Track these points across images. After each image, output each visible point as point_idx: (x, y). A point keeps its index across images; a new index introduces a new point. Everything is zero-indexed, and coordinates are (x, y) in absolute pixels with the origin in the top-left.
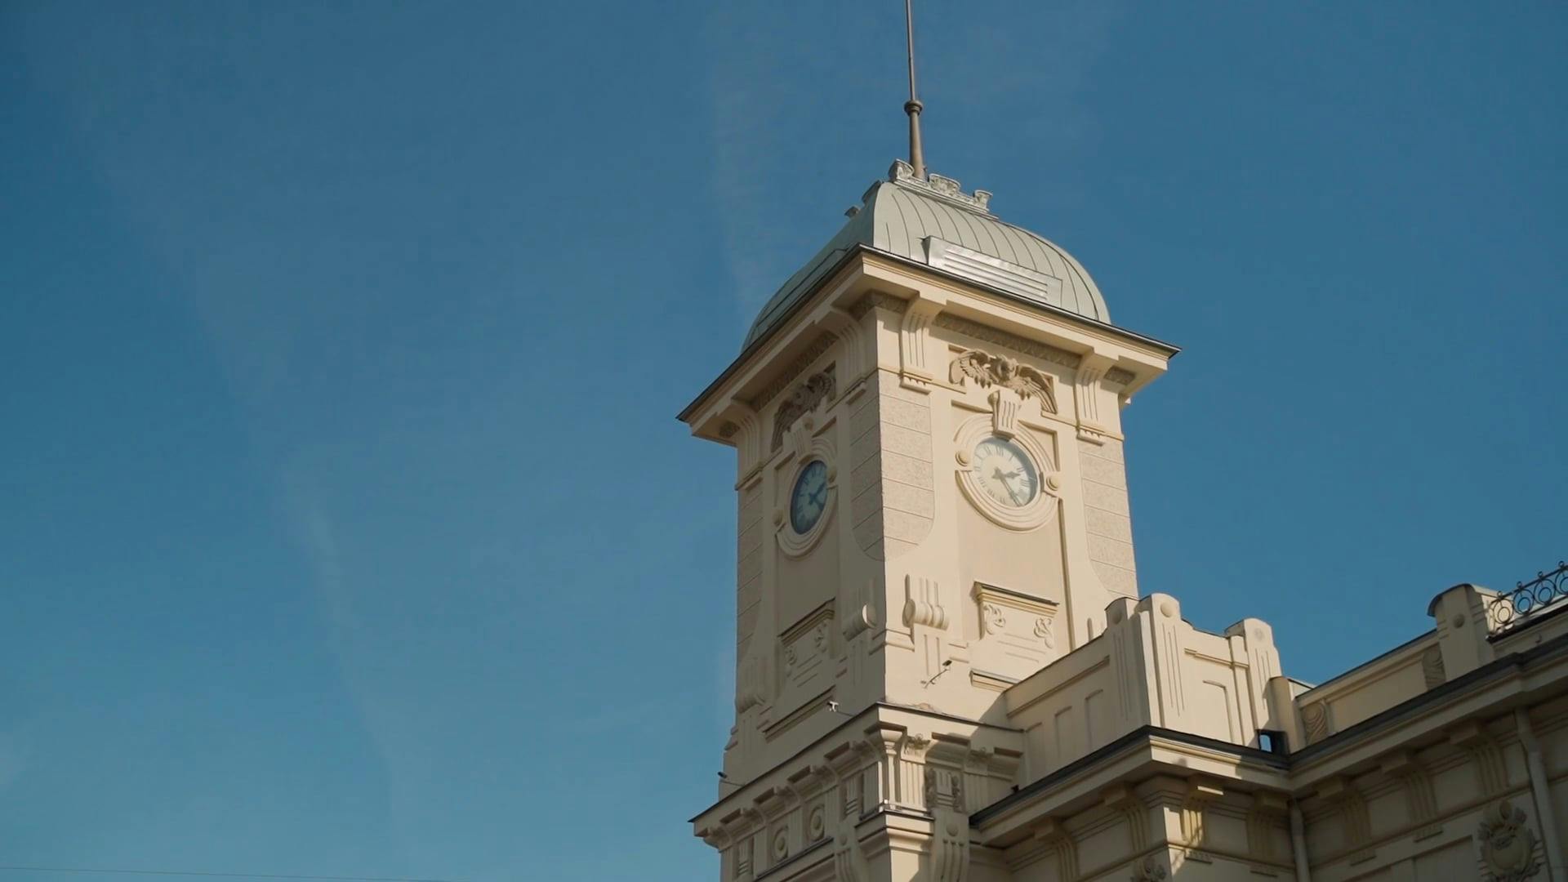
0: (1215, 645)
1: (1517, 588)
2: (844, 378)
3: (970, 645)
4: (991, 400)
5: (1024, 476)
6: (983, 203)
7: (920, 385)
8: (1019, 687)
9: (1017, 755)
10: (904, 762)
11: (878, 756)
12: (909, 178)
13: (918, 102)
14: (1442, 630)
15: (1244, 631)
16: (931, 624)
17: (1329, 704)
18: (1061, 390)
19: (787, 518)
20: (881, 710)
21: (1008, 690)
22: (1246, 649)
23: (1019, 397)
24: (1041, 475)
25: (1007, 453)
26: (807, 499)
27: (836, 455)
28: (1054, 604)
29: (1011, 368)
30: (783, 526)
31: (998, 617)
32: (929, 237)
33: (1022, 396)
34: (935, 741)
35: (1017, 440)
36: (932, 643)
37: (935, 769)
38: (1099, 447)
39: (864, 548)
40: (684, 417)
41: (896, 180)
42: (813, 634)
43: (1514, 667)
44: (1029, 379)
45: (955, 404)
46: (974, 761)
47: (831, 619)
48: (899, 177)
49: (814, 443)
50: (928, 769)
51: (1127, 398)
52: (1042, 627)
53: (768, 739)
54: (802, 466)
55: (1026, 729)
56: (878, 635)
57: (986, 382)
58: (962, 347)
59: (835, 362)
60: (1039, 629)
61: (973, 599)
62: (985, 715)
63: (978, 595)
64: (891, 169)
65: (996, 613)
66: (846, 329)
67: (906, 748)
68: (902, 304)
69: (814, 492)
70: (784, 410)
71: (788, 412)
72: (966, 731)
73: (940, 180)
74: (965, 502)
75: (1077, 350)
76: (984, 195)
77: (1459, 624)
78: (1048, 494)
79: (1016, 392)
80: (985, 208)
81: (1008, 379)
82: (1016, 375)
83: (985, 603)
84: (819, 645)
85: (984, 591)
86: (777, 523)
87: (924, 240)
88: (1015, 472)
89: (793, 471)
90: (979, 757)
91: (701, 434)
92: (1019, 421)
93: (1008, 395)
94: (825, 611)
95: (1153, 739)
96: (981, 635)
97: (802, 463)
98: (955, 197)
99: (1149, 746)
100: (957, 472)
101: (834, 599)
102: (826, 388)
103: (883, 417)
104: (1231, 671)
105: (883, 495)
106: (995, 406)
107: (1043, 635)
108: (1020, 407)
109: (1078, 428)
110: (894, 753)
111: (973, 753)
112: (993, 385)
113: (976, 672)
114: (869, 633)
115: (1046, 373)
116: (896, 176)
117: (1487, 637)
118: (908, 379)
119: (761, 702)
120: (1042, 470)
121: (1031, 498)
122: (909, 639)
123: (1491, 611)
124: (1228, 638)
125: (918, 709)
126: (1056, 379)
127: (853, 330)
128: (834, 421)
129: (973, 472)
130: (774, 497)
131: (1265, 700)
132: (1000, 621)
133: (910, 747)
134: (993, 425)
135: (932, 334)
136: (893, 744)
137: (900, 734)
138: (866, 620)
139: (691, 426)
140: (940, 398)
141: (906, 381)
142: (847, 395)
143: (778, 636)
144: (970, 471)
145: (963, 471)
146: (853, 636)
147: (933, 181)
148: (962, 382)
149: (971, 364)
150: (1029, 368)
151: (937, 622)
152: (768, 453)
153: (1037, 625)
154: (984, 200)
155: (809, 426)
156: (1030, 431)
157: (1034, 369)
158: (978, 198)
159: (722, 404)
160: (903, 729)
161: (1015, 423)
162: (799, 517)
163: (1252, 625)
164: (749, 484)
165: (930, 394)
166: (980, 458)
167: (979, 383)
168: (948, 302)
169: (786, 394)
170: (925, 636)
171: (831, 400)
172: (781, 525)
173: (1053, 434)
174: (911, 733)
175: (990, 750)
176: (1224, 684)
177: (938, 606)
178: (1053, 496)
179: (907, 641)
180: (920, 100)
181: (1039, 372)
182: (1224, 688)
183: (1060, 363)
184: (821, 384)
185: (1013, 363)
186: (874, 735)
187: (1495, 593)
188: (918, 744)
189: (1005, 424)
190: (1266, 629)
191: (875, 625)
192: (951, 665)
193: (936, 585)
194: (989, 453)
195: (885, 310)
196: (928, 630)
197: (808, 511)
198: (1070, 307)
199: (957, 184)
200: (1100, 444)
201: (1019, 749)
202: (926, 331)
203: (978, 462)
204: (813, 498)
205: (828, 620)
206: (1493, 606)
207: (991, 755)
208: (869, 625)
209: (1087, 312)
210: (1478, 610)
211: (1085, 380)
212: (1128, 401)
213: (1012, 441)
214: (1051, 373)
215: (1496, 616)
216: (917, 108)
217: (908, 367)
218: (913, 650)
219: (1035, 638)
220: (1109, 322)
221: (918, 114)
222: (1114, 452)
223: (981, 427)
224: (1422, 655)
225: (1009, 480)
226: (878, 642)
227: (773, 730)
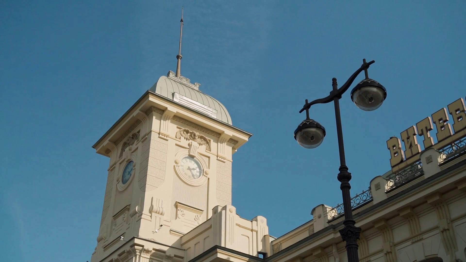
0: (247, 223)
1: (337, 206)
2: (142, 134)
3: (171, 221)
4: (189, 145)
5: (198, 170)
6: (197, 87)
7: (165, 138)
8: (186, 235)
9: (182, 258)
10: (142, 257)
11: (134, 255)
12: (173, 77)
13: (181, 56)
14: (315, 219)
15: (257, 220)
16: (159, 213)
17: (281, 244)
18: (213, 144)
19: (121, 180)
20: (136, 239)
21: (182, 237)
22: (257, 226)
23: (199, 145)
24: (203, 170)
25: (193, 162)
26: (127, 173)
27: (137, 159)
28: (202, 211)
29: (196, 135)
30: (119, 182)
31: (182, 213)
32: (174, 93)
33: (200, 145)
34: (154, 251)
35: (196, 158)
36: (158, 219)
37: (153, 261)
38: (224, 163)
39: (140, 188)
40: (94, 147)
41: (169, 77)
42: (122, 216)
43: (332, 229)
44: (203, 140)
45: (176, 145)
46: (167, 258)
47: (129, 211)
48: (170, 76)
49: (131, 155)
50: (151, 260)
51: (236, 149)
52: (197, 218)
53: (104, 250)
54: (127, 162)
55: (186, 249)
56: (140, 216)
57: (188, 139)
58: (181, 127)
59: (140, 130)
60: (196, 218)
61: (175, 207)
62: (174, 244)
63: (177, 206)
64: (168, 73)
65: (182, 212)
66: (144, 119)
67: (143, 252)
68: (162, 111)
69: (130, 171)
70: (124, 145)
71: (125, 145)
72: (165, 249)
73: (183, 78)
74: (176, 176)
75: (220, 132)
76: (198, 85)
77: (320, 217)
78: (205, 176)
79: (198, 143)
80: (198, 88)
81: (196, 139)
82: (198, 138)
83: (178, 208)
84: (123, 220)
85: (179, 204)
86: (118, 181)
87: (173, 93)
88: (195, 168)
89: (124, 164)
90: (169, 257)
91: (98, 152)
92: (198, 152)
93: (195, 144)
94: (127, 208)
95: (218, 250)
96: (176, 218)
97: (127, 161)
98: (188, 84)
99: (217, 252)
100: (174, 166)
101: (130, 205)
102: (137, 138)
103: (151, 146)
104: (252, 232)
105: (148, 171)
106: (190, 147)
107: (197, 220)
108: (198, 148)
109: (217, 157)
110: (139, 254)
111: (167, 256)
112: (190, 140)
113: (172, 230)
114: (138, 215)
115: (208, 138)
116: (169, 75)
117: (327, 221)
118: (161, 135)
119: (104, 239)
120: (204, 168)
121: (199, 176)
122: (150, 217)
123: (329, 213)
124: (252, 222)
125: (150, 240)
126: (212, 141)
127: (146, 118)
128: (137, 148)
129: (180, 167)
130: (118, 172)
131: (262, 242)
132: (183, 214)
133: (144, 252)
134: (189, 153)
135: (171, 122)
136: (139, 251)
137: (142, 248)
138: (137, 211)
139: (96, 150)
140: (172, 143)
141: (161, 136)
142: (142, 139)
143: (112, 217)
144: (179, 166)
145: (177, 166)
146: (133, 216)
147: (181, 78)
148: (180, 138)
149: (184, 133)
150: (203, 136)
151: (160, 212)
152: (118, 159)
153: (196, 217)
154: (198, 86)
155: (130, 150)
156: (201, 156)
157: (205, 137)
158: (196, 85)
159: (106, 142)
160: (143, 246)
161: (196, 152)
162: (124, 179)
163: (260, 218)
164: (112, 169)
165: (169, 141)
166: (184, 163)
167: (186, 139)
168: (177, 112)
169: (125, 140)
170: (156, 217)
171: (138, 141)
172: (118, 182)
173: (209, 157)
174: (145, 248)
175: (173, 255)
176: (248, 236)
177: (162, 208)
178: (206, 177)
179: (150, 219)
180: (182, 55)
181: (206, 138)
182: (248, 237)
183: (214, 136)
184: (135, 137)
185: (197, 134)
186: (133, 248)
187: (331, 208)
188: (148, 251)
189: (193, 152)
190: (265, 220)
191: (140, 212)
192: (162, 226)
193: (162, 201)
194: (187, 162)
195: (156, 113)
196: (157, 215)
197: (127, 177)
198: (220, 119)
199: (189, 80)
200: (224, 162)
201: (182, 256)
202: (170, 121)
203: (182, 164)
204: (129, 172)
205: (127, 211)
206: (330, 212)
207: (173, 257)
208: (138, 212)
209: (225, 121)
210: (325, 213)
211: (222, 141)
212: (236, 150)
213: (195, 158)
214: (211, 138)
215: (331, 215)
216: (180, 57)
217: (162, 131)
218: (151, 221)
219: (195, 221)
220: (232, 125)
221: (181, 59)
222: (229, 165)
223: (185, 153)
224: (308, 228)
225: (192, 171)
226: (139, 218)
227: (106, 248)
